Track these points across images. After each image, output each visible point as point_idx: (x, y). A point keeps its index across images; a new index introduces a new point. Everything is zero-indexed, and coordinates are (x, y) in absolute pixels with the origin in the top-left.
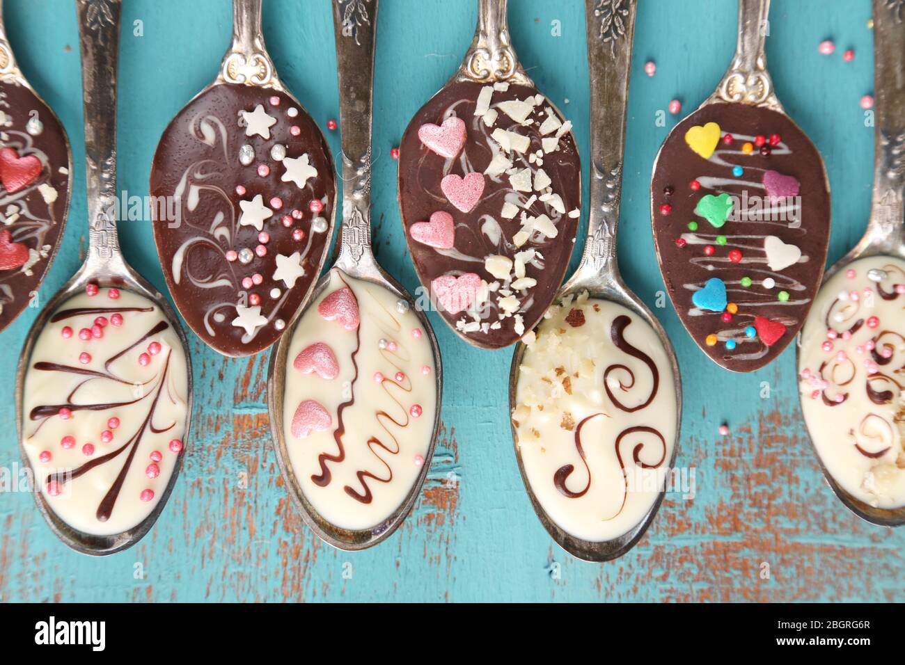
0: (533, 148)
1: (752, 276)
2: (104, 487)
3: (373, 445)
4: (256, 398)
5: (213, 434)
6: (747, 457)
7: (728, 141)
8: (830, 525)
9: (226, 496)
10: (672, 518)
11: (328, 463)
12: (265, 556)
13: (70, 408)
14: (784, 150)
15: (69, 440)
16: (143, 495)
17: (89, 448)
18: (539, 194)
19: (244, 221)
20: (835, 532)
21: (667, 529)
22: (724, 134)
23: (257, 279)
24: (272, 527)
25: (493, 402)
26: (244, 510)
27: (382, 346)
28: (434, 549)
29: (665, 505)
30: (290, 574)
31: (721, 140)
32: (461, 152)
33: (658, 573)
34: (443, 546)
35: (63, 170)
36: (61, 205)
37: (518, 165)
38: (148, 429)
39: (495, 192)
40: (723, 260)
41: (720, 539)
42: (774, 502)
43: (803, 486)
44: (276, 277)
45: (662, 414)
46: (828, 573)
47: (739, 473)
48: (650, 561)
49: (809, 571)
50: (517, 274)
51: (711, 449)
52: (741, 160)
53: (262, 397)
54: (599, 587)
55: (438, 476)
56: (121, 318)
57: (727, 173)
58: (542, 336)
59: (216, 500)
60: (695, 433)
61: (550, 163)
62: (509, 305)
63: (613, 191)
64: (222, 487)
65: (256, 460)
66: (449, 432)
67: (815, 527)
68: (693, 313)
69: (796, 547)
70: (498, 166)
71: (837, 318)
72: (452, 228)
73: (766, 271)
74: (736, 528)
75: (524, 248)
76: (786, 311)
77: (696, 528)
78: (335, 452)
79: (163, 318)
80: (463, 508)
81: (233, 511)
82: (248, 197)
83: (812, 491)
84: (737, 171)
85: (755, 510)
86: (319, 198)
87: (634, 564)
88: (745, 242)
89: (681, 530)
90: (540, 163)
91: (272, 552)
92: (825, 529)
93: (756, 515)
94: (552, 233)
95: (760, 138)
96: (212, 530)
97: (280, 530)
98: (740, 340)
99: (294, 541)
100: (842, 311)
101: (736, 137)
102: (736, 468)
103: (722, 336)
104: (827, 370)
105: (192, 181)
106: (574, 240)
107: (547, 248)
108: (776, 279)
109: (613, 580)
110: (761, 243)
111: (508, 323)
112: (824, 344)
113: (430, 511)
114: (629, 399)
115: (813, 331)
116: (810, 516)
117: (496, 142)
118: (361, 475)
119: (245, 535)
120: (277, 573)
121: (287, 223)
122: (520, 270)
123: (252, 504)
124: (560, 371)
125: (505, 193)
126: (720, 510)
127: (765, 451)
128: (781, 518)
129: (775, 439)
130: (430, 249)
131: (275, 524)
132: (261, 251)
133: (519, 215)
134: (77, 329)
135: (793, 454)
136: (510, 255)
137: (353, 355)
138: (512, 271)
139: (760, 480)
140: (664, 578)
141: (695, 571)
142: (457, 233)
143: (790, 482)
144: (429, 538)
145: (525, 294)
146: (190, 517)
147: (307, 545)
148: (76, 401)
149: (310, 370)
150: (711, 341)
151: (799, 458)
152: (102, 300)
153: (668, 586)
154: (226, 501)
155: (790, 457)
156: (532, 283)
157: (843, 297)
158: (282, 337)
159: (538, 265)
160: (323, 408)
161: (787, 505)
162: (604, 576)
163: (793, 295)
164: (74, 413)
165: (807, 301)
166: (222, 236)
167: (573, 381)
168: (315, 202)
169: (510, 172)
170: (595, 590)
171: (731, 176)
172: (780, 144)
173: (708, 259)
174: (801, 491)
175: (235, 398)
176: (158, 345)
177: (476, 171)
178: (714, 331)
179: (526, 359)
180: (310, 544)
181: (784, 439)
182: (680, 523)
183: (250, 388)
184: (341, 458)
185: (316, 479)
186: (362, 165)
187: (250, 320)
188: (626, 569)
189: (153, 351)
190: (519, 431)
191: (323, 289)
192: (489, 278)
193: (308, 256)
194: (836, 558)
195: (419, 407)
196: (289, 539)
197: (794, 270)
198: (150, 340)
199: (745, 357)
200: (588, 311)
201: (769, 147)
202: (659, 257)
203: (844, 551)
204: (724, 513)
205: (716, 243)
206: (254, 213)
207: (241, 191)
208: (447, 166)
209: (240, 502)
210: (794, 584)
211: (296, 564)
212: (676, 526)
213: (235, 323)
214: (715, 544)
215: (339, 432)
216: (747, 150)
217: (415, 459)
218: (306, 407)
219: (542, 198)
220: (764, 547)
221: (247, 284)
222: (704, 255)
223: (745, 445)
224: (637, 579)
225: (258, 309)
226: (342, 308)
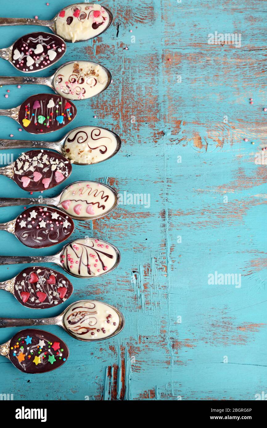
0: (28, 161)
1: (56, 110)
2: (105, 257)
3: (96, 196)
4: (89, 225)
5: (97, 234)
6: (101, 112)
7: (27, 117)
8: (117, 93)
9: (112, 231)
10: (116, 128)
11: (100, 206)
12: (126, 222)
13: (88, 265)
14: (29, 104)
15: (95, 265)
16: (107, 248)
17: (96, 261)
18: (38, 159)
19: (45, 226)
20: (118, 91)
21: (118, 130)
22: (25, 118)
23: (57, 223)
24: (119, 220)
25: (89, 170)
26: (115, 227)
27: (74, 195)
28: (124, 183)
29: (113, 130)
30: (130, 216)
31: (27, 119)
32: (29, 177)
33: (129, 131)
34: (123, 181)
35: (34, 268)
36: (41, 269)
37: (32, 164)
38: (93, 248)
39: (38, 169)
40: (52, 117)
41: (121, 117)
42: (112, 105)
43: (108, 99)
44: (57, 219)
45: (88, 130)
46: (128, 93)
47: (105, 113)
48: (126, 133)
49: (128, 97)
50: (55, 163)
51: (100, 120)
52: (31, 114)
53: (89, 223)
54: (132, 145)
55: (107, 182)
56: (68, 255)
57: (34, 117)
58: (72, 158)
59: (113, 233)
60: (96, 124)
61: (31, 157)
62: (62, 165)
63: (37, 143)
64: (110, 232)
65: (104, 224)
66: (97, 180)
67: (117, 96)
68: (64, 123)
69: (122, 100)
70: (32, 169)
71: (67, 91)
72: (46, 179)
73: (55, 107)
74: (118, 114)
75: (49, 162)
76: (64, 102)
77: (118, 122)
78: (97, 204)
79: (69, 245)
80: (114, 176)
81: (116, 229)
82: (39, 226)
83: (109, 97)
84: (33, 115)
85: (114, 110)
86: (39, 209)
87: (127, 137)
88: (49, 112)
89: (119, 126)
90: (31, 159)
91: (125, 220)
92: (118, 94)
93: (115, 109)
94: (46, 156)
95: (26, 110)
96: (120, 234)
97: (120, 218)
98: (70, 112)
99: (122, 215)
100: (65, 90)
101: (26, 115)
102: (104, 114)
103: (69, 116)
104: (78, 93)
105: (36, 239)
106: (48, 151)
107: (50, 157)
108: (57, 105)
109: (131, 142)
110: (49, 109)
111: (66, 165)
112: (72, 94)
113: (115, 184)
114: (85, 137)
115: (69, 97)
116: (115, 97)
117: (27, 170)
118: (102, 198)
119: (121, 226)
120: (130, 219)
121: (45, 216)
122: (54, 163)
123: (114, 225)
124: (79, 154)
125: (38, 167)
126: (114, 118)
127: (100, 108)
128: (116, 104)
129: (97, 105)
130: (50, 183)
131: (118, 220)
132: (51, 222)
133: (42, 164)
134: (71, 265)
135: (101, 101)
136: (51, 165)
137: (76, 201)
138: (55, 164)
139: (107, 109)
140: (130, 130)
141: (128, 123)
142: (47, 177)
143: (107, 102)
144: (121, 184)
145: (60, 161)
146: (117, 239)
147: (123, 212)
148: (86, 264)
149: (80, 211)
150: (70, 119)
151: (101, 100)
152: (65, 259)
153: (132, 129)
154: (113, 231)
155: (101, 102)
156: (57, 160)
157: (62, 90)
158: (70, 217)
159: (54, 158)
160: (88, 207)
161: (113, 102)
162: (130, 143)
163: (60, 101)
164: (89, 264)
165: (61, 98)
166: (48, 231)
167: (81, 150)
168: (40, 210)
169: (33, 166)
170: (133, 145)
171: (35, 116)
172: (27, 106)
173: (52, 120)
174: (109, 99)
175: (89, 229)
176: (74, 246)
177: (33, 174)
178: (68, 118)
179: (77, 162)
180: (123, 211)
181: (97, 103)
182: (117, 127)
183: (87, 226)
184: (99, 203)
185: (104, 209)
186: (32, 200)
187: (66, 224)
188: (128, 139)
189: (75, 247)
190: (93, 163)
191: (62, 209)
192: (56, 170)
193: (52, 211)
194: (124, 91)
195: (87, 185)
196: (122, 216)
197: (55, 101)
198: (73, 248)
199: (73, 111)
200: (66, 148)
201: (28, 107)
202: (52, 131)
203: (123, 89)
204: (115, 117)
205: (49, 119)
206: (43, 224)
207: (38, 227)
208: (32, 181)
209: (114, 228)
210: (131, 100)
211: (128, 214)
212: (118, 128)
213: (67, 227)
214: (122, 118)
215: (93, 204)
216: (29, 113)
217: (99, 186)
218: (88, 212)
219: (39, 159)
220: (122, 107)
221: (58, 225)
222: (51, 121)
223: (99, 112)
224: (130, 136)
225: (64, 222)
226: (66, 204)
